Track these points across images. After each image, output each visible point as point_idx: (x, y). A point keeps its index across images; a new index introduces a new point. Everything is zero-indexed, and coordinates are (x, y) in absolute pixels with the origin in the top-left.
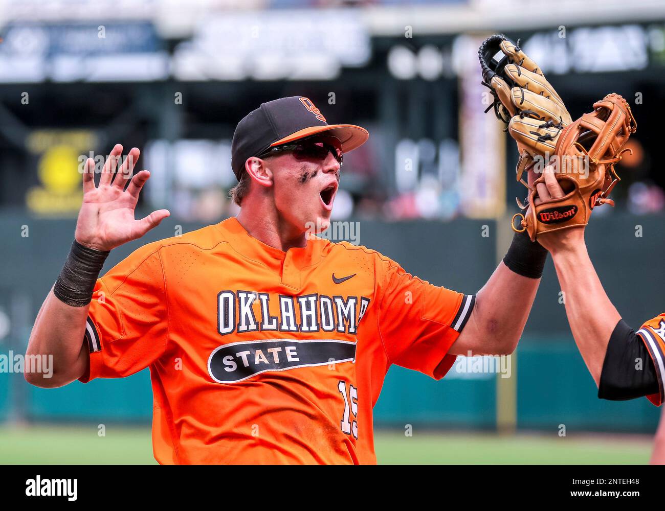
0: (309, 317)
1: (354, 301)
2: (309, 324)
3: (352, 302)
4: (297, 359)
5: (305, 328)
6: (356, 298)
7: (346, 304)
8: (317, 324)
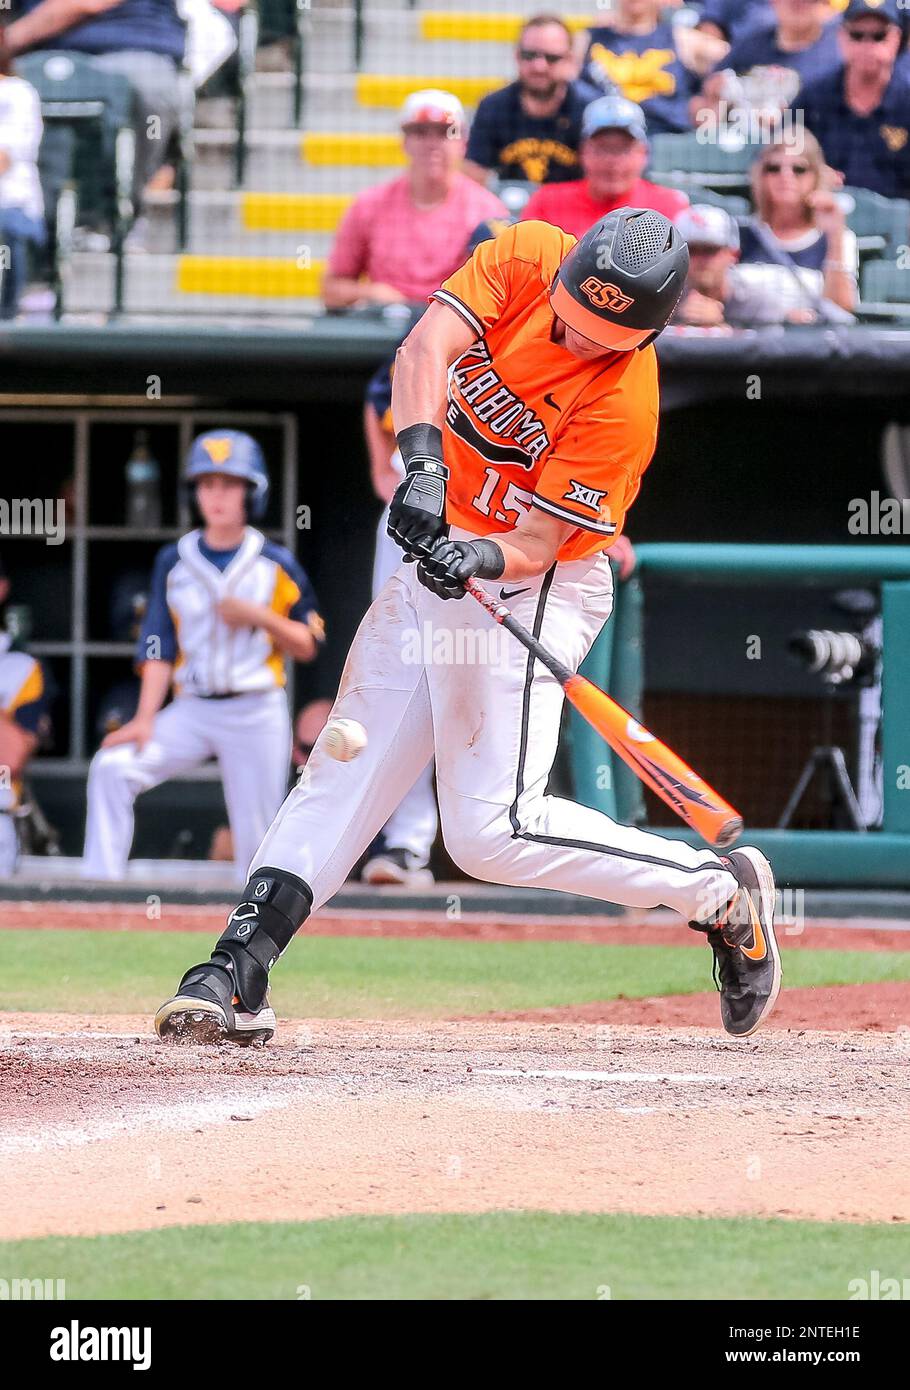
0: (490, 407)
1: (541, 427)
2: (483, 412)
3: (538, 426)
4: (453, 422)
5: (477, 410)
6: (544, 427)
7: (532, 421)
8: (489, 418)
